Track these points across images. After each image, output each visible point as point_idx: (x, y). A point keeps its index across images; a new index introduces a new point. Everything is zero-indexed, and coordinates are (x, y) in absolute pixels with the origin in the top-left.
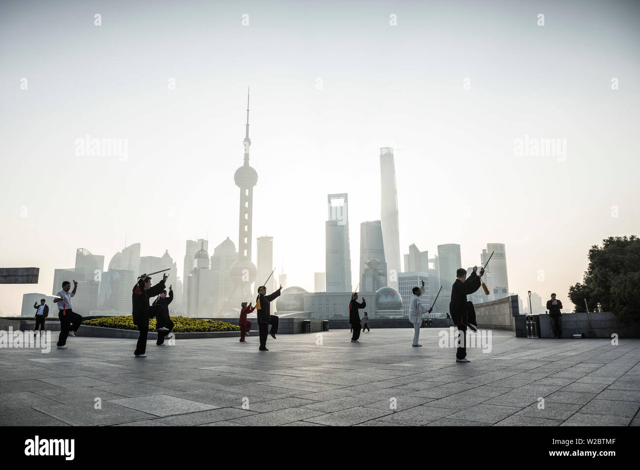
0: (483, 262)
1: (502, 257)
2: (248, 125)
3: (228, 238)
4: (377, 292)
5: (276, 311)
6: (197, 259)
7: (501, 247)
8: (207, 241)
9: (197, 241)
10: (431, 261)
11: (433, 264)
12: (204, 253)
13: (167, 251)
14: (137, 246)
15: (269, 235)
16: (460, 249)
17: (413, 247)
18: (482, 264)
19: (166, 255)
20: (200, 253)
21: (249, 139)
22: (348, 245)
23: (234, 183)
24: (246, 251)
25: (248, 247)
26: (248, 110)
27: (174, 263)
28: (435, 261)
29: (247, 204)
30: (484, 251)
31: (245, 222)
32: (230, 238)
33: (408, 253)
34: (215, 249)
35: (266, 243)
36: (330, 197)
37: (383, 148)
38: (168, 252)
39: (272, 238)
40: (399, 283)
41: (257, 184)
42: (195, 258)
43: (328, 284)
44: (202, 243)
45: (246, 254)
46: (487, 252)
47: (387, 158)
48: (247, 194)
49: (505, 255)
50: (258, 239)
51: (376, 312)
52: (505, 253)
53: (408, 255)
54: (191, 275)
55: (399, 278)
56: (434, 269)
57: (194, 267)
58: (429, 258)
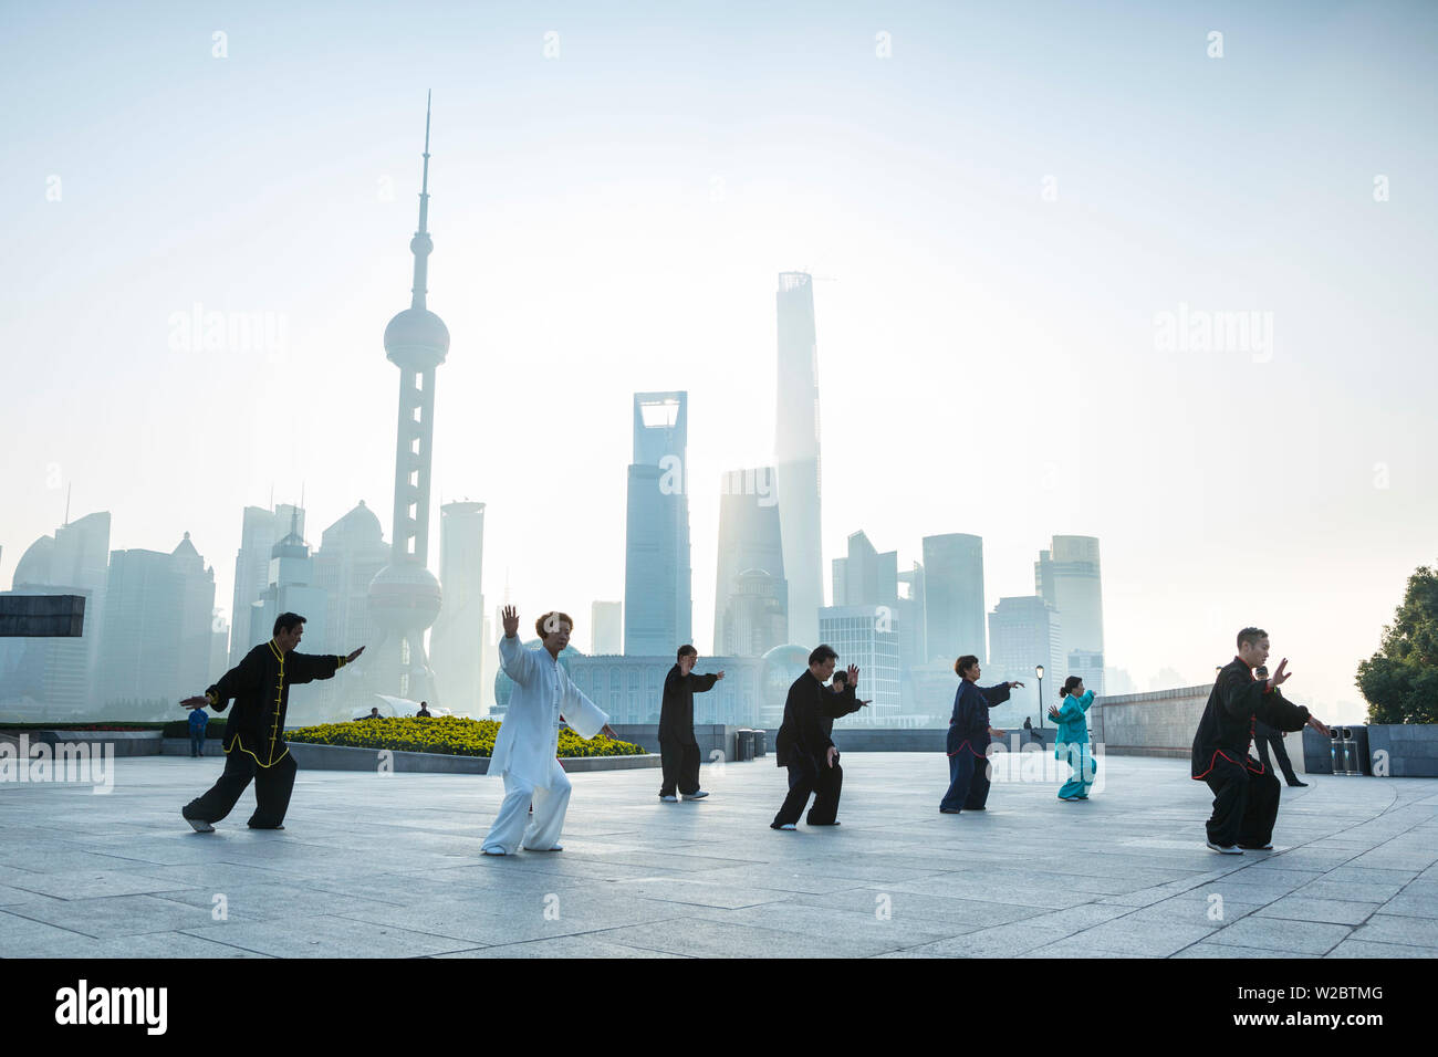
0: (1040, 582)
1: (1092, 571)
2: (424, 197)
3: (362, 502)
4: (764, 656)
5: (494, 704)
6: (278, 559)
7: (1091, 544)
8: (304, 511)
9: (274, 510)
10: (906, 577)
11: (908, 585)
12: (297, 543)
13: (187, 534)
14: (101, 521)
15: (473, 499)
16: (980, 548)
17: (859, 542)
18: (1037, 588)
19: (186, 545)
20: (289, 543)
21: (429, 235)
22: (686, 529)
23: (384, 353)
24: (412, 541)
25: (419, 529)
26: (426, 156)
27: (206, 568)
28: (914, 579)
29: (417, 414)
30: (1044, 554)
31: (413, 460)
32: (367, 505)
33: (847, 556)
34: (326, 534)
35: (466, 519)
36: (639, 400)
37: (784, 274)
38: (191, 539)
39: (482, 506)
40: (822, 634)
41: (447, 357)
42: (274, 557)
43: (632, 632)
44: (295, 516)
45: (411, 548)
46: (1051, 558)
47: (796, 301)
48: (419, 385)
49: (1098, 566)
50: (443, 508)
51: (762, 711)
52: (1098, 561)
53: (845, 561)
54: (260, 604)
55: (821, 621)
56: (912, 598)
57: (271, 582)
58: (899, 570)
